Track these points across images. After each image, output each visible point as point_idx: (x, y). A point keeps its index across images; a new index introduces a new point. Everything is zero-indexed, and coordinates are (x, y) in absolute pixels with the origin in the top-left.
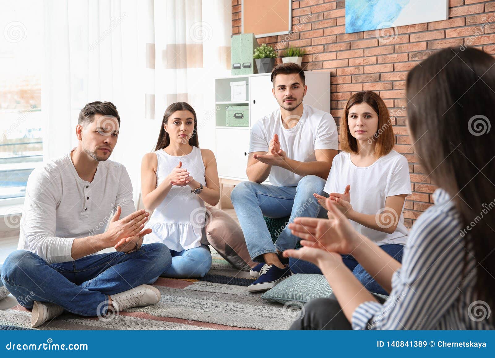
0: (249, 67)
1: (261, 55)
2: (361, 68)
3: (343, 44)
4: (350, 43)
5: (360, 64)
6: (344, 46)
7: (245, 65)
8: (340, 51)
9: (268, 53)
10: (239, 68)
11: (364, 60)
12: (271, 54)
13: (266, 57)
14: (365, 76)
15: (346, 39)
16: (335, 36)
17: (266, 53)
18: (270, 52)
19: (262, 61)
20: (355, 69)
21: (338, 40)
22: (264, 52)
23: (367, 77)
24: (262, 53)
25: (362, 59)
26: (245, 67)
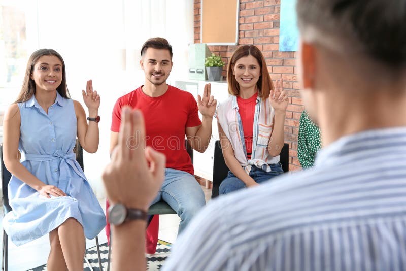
0: (202, 72)
1: (210, 64)
2: (291, 83)
3: (277, 60)
4: (283, 60)
5: (290, 79)
6: (278, 62)
7: (199, 70)
8: (275, 66)
9: (216, 62)
10: (194, 72)
11: (293, 77)
12: (219, 64)
13: (214, 66)
14: (293, 91)
15: (280, 56)
16: (271, 52)
17: (214, 62)
18: (218, 62)
19: (211, 69)
20: (286, 83)
21: (274, 56)
22: (212, 62)
23: (295, 92)
24: (211, 63)
25: (292, 75)
26: (198, 72)
